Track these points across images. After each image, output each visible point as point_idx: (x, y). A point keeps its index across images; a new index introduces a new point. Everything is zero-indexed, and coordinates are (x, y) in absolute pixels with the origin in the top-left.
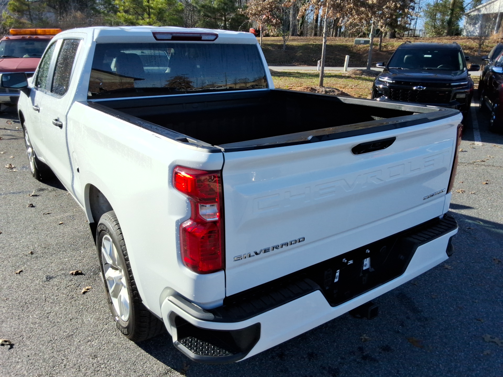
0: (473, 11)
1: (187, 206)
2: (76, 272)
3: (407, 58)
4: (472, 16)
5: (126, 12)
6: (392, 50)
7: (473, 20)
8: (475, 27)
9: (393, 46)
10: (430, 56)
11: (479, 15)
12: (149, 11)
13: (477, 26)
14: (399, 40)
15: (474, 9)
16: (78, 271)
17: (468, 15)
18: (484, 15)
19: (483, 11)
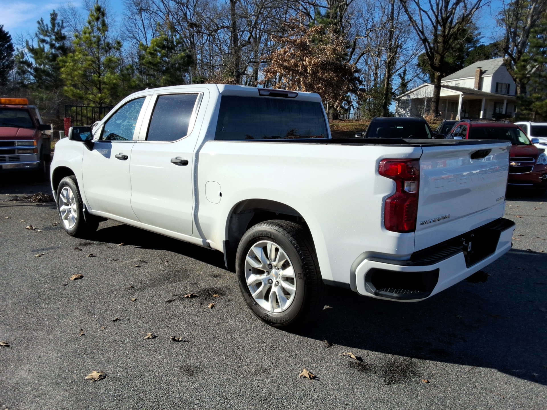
0: (403, 96)
1: (394, 185)
2: (191, 295)
3: (379, 130)
4: (402, 101)
5: (75, 86)
6: (338, 130)
7: (403, 104)
8: (406, 111)
9: (338, 126)
10: (402, 127)
11: (408, 99)
12: (100, 86)
13: (408, 109)
14: (342, 121)
15: (403, 94)
16: (193, 294)
17: (399, 100)
18: (413, 100)
19: (412, 97)
